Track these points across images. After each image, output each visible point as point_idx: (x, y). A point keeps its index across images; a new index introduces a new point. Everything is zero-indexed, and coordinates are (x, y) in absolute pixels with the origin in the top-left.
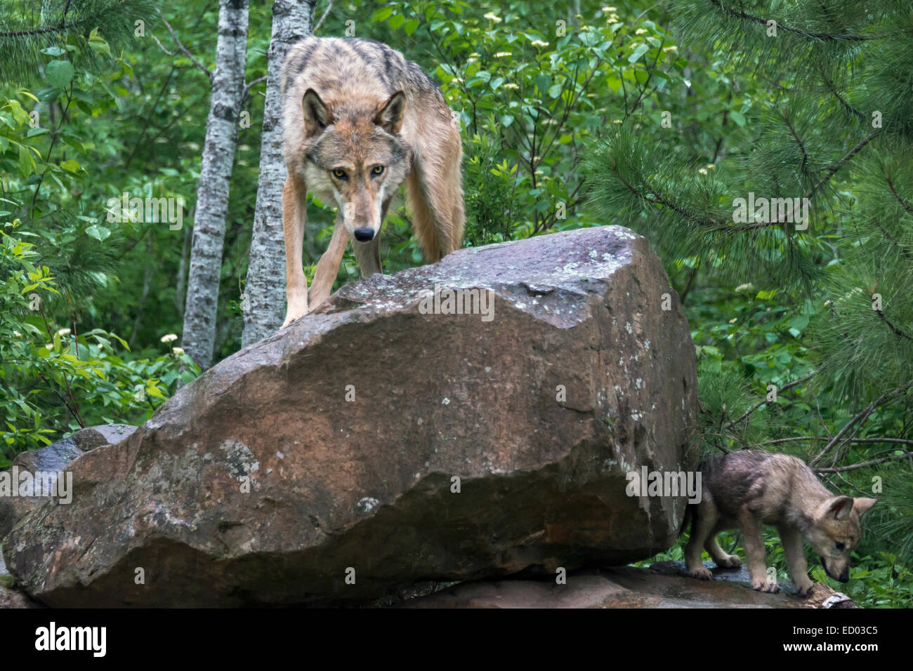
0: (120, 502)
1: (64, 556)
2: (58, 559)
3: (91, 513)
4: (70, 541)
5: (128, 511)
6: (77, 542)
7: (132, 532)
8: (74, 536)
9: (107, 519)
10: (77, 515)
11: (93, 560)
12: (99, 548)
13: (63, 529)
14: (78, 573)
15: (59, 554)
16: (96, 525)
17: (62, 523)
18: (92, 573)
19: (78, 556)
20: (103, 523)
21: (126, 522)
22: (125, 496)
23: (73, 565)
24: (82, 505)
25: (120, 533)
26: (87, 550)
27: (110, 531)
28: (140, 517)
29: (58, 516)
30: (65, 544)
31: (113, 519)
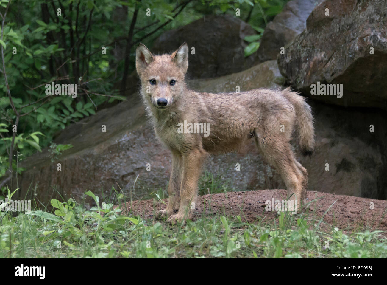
0: (349, 29)
1: (315, 65)
2: (311, 66)
3: (331, 37)
4: (319, 55)
5: (354, 35)
6: (323, 55)
7: (357, 48)
8: (321, 52)
9: (341, 41)
10: (322, 39)
11: (333, 66)
12: (336, 58)
13: (314, 47)
14: (324, 75)
15: (312, 63)
16: (334, 44)
17: (313, 44)
18: (333, 75)
19: (323, 65)
20: (338, 43)
21: (353, 42)
22: (351, 26)
23: (321, 70)
24: (325, 33)
25: (349, 49)
26: (329, 60)
27: (343, 48)
28: (361, 39)
29: (310, 40)
30: (315, 58)
31: (345, 40)
